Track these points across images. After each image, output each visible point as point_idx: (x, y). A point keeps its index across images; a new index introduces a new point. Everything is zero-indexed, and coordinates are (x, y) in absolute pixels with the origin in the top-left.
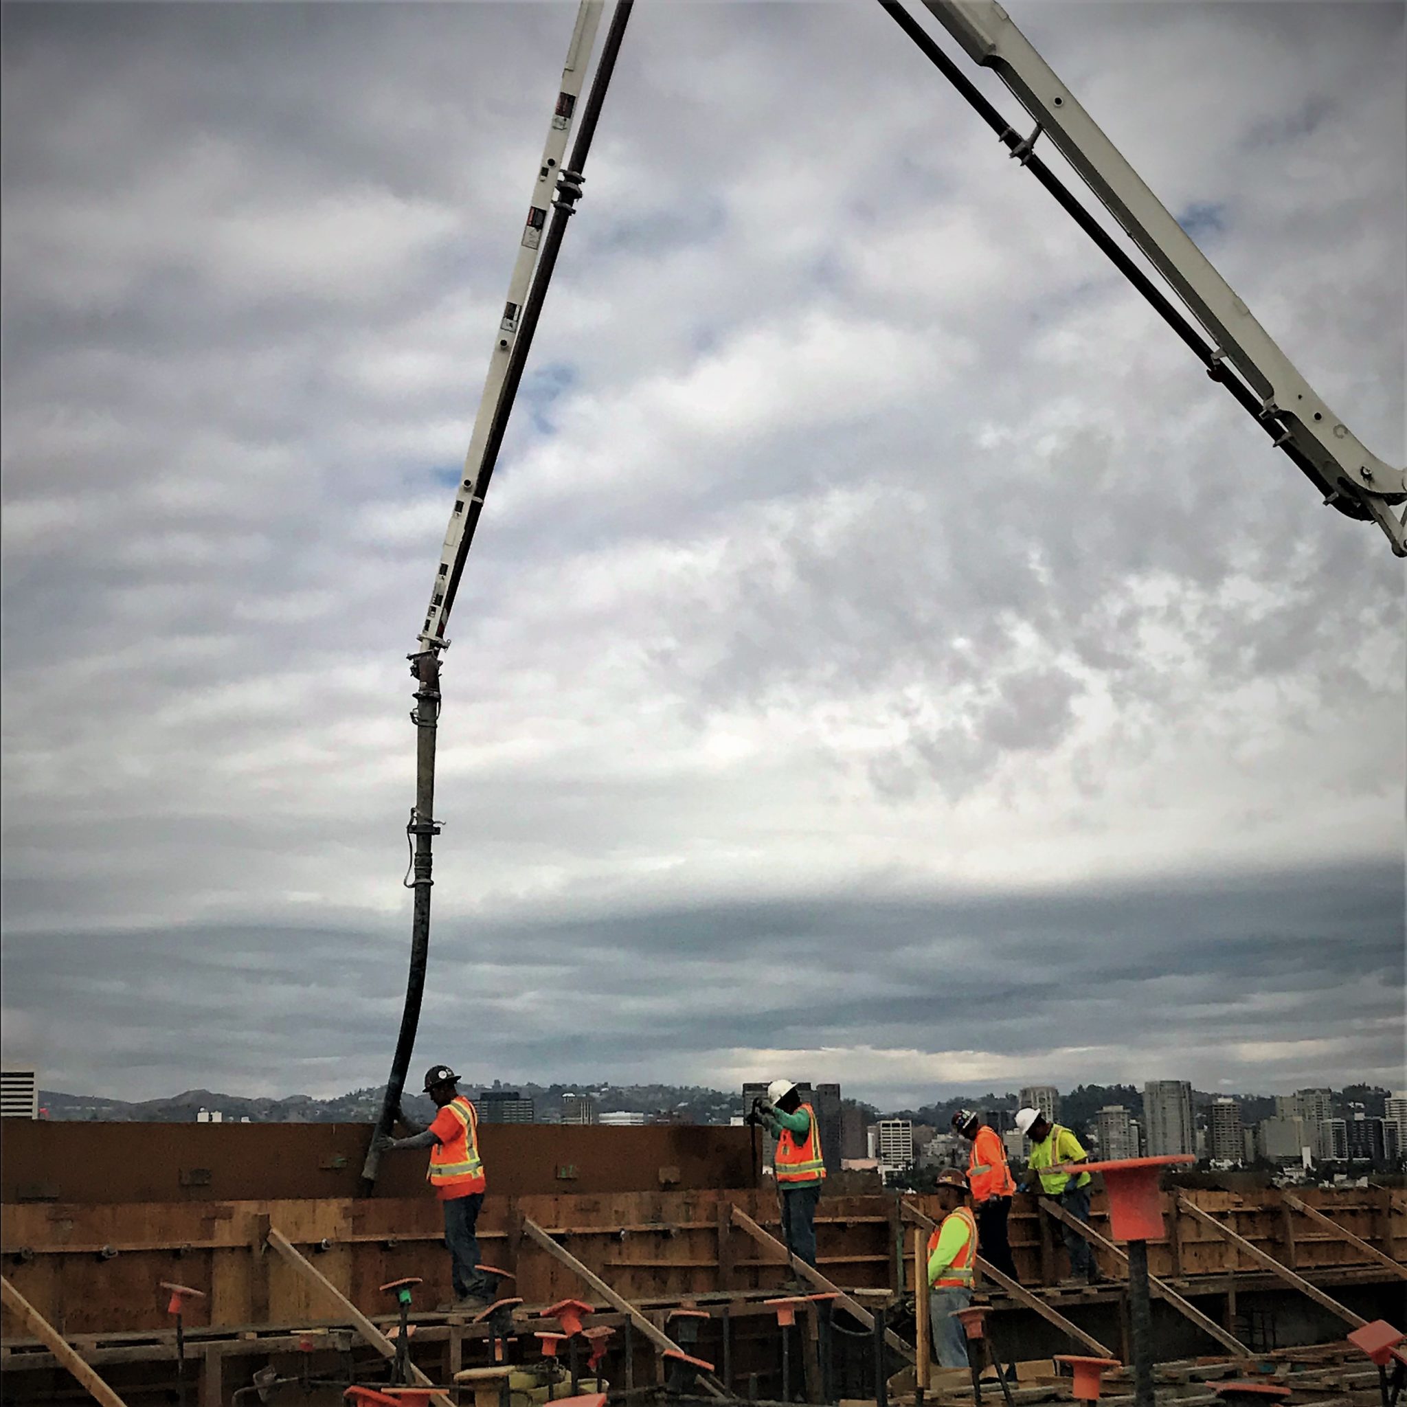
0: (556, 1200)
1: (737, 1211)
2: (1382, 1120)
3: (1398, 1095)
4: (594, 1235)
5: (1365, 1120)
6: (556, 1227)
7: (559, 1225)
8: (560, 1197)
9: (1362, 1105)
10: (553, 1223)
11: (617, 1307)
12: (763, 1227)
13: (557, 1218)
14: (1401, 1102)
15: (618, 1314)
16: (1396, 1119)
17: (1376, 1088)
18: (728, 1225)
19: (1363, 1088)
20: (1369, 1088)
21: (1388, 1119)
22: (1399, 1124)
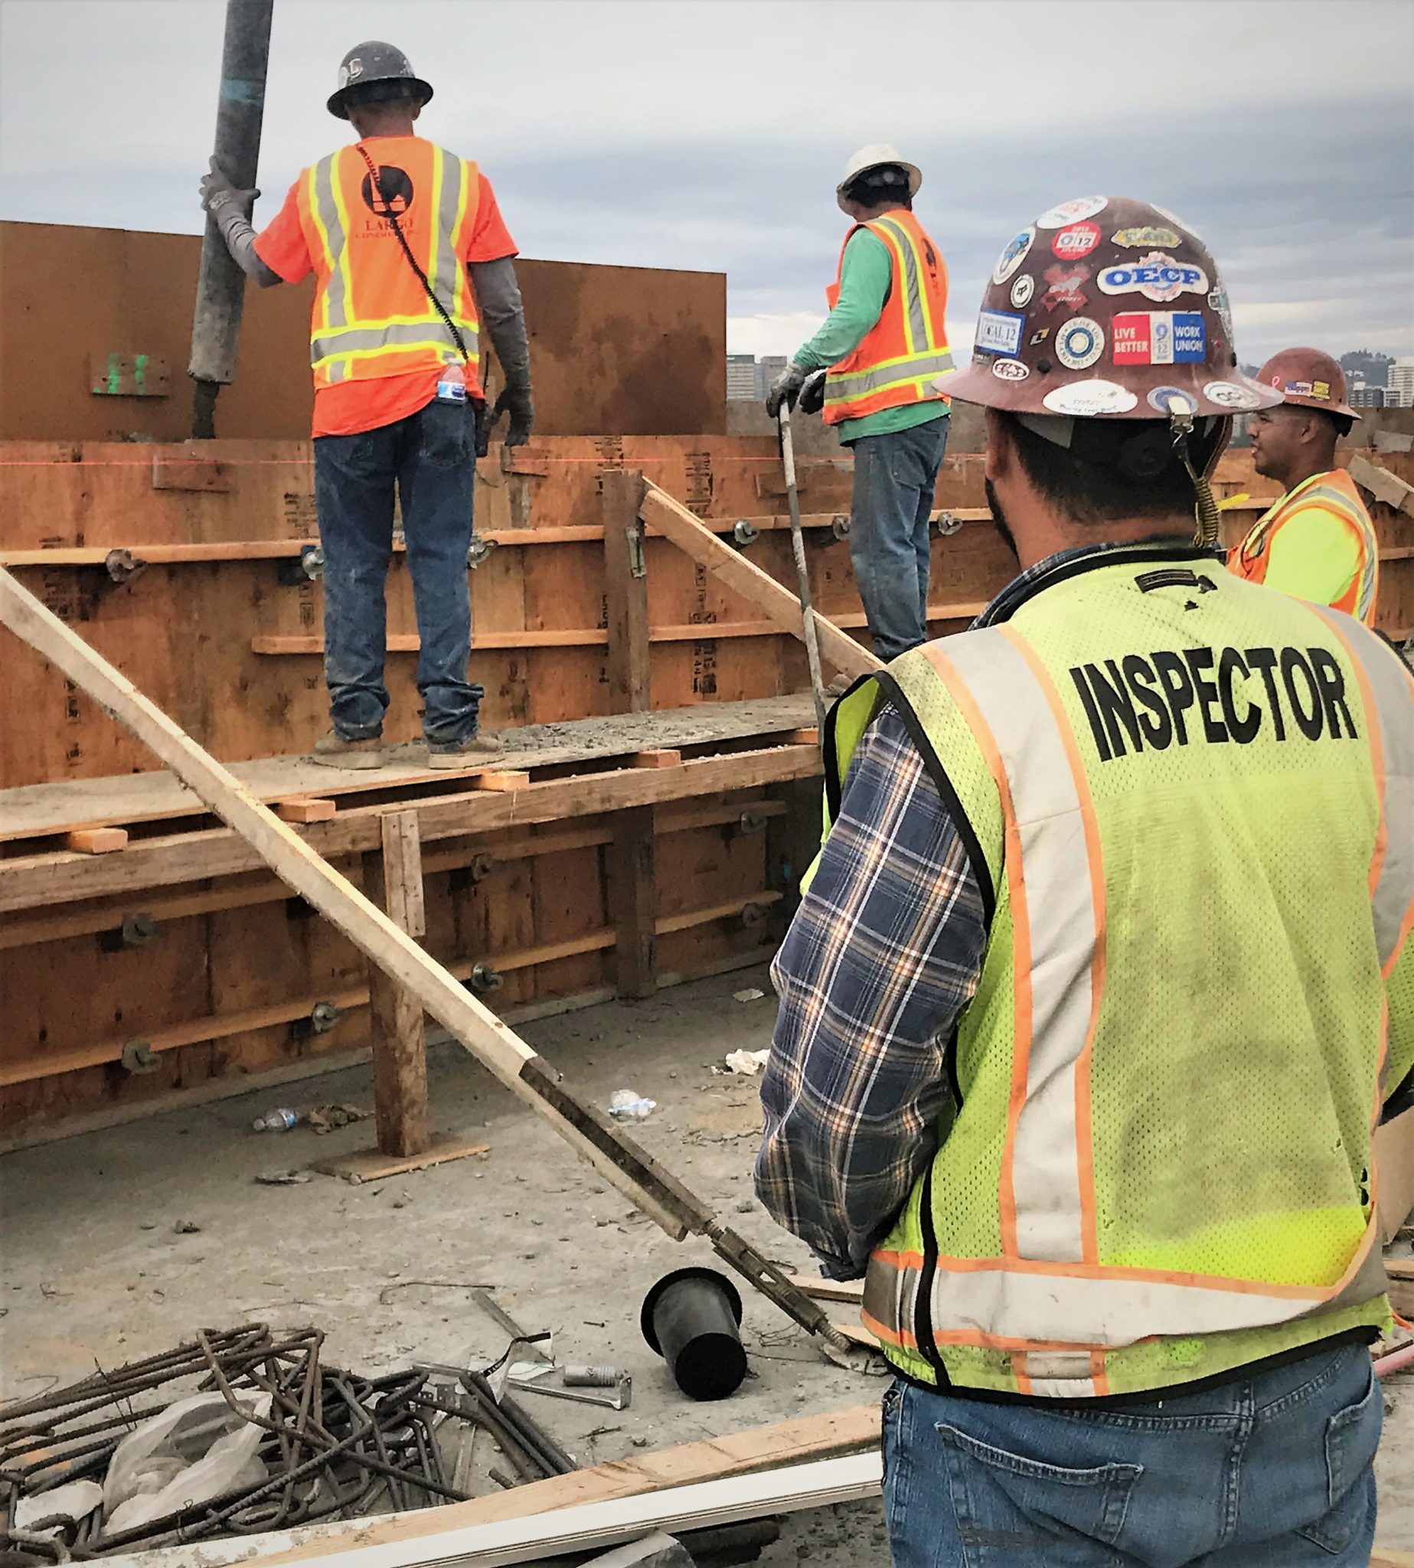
0: (77, 458)
1: (657, 494)
2: (1384, 389)
3: (1403, 362)
4: (215, 567)
5: (1365, 390)
6: (80, 542)
7: (88, 535)
8: (88, 448)
9: (1361, 374)
10: (66, 530)
11: (225, 810)
12: (727, 536)
13: (79, 516)
14: (1407, 370)
15: (227, 833)
16: (1398, 389)
17: (1378, 355)
18: (633, 534)
19: (1365, 355)
20: (1370, 355)
21: (1390, 389)
22: (1401, 394)
